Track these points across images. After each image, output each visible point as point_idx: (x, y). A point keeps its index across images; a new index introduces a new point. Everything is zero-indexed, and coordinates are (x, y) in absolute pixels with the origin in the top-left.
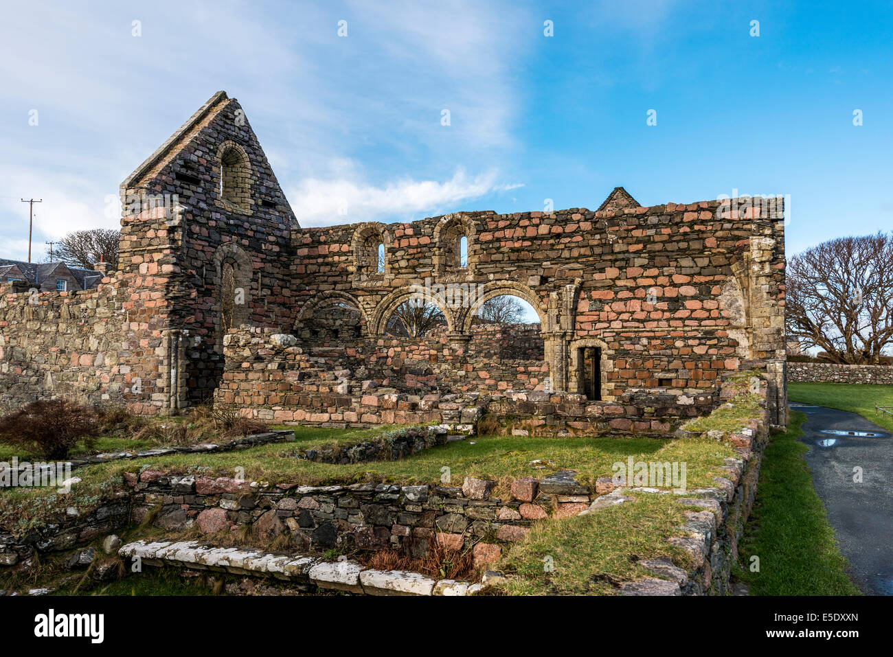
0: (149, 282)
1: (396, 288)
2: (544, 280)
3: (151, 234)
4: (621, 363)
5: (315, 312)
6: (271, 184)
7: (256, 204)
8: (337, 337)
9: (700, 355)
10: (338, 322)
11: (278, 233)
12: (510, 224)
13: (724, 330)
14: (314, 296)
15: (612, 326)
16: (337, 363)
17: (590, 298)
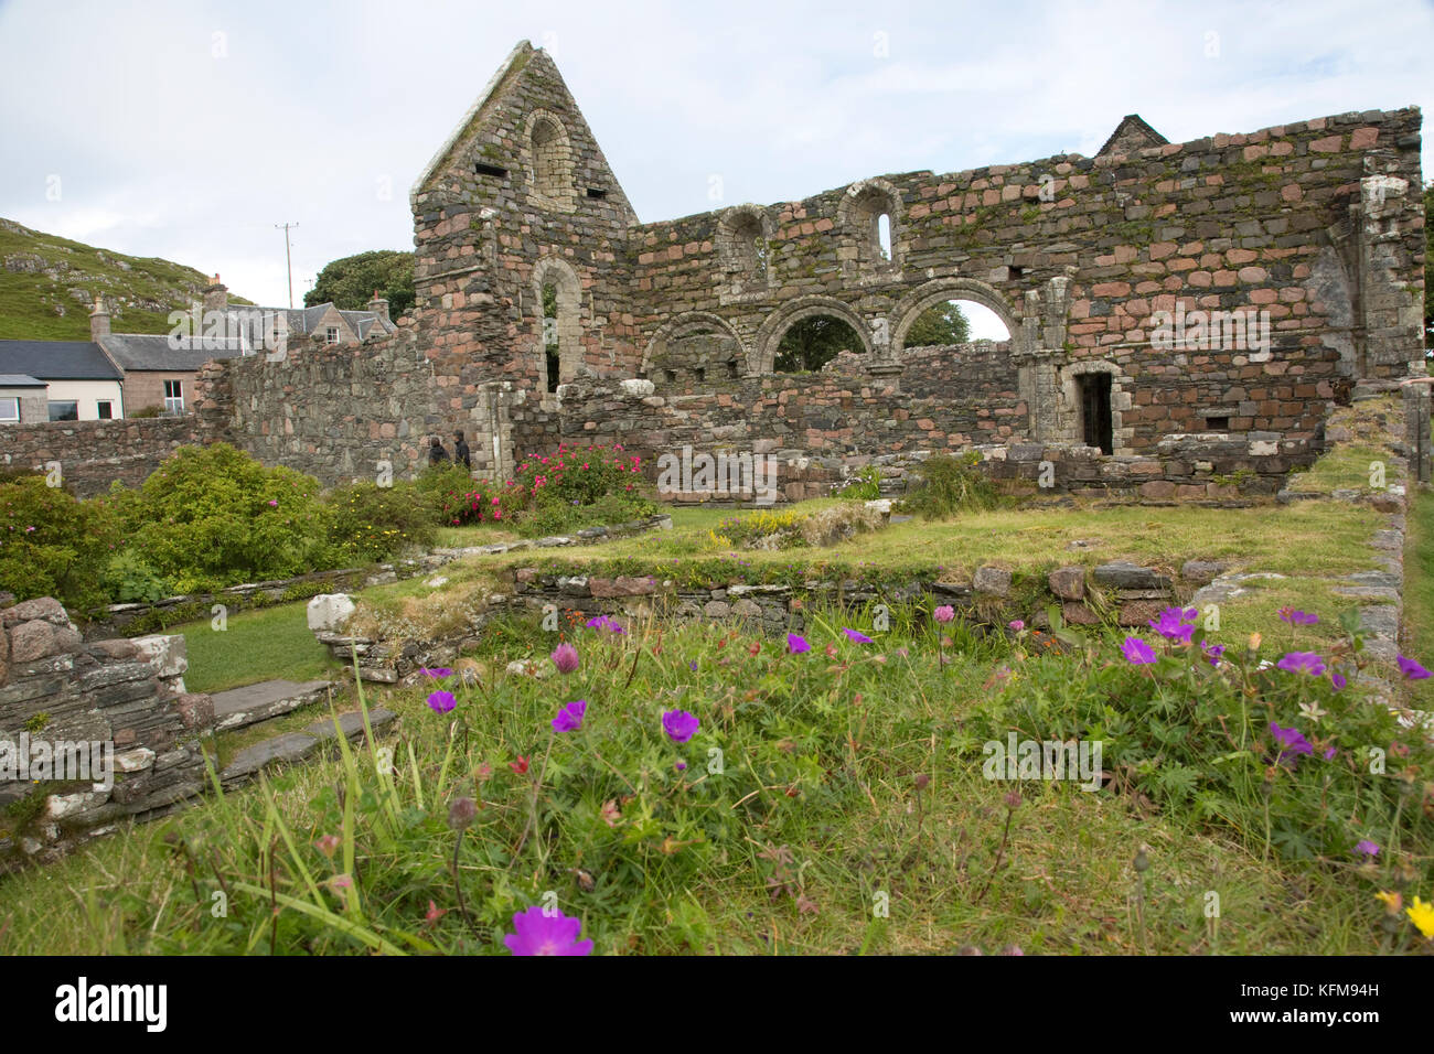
0: (456, 318)
1: (783, 300)
2: (1015, 272)
3: (452, 253)
4: (1145, 395)
5: (669, 344)
6: (596, 165)
7: (581, 197)
8: (702, 380)
9: (1276, 377)
10: (703, 358)
11: (611, 234)
12: (957, 188)
13: (1316, 334)
14: (665, 322)
15: (1128, 338)
16: (704, 417)
17: (1090, 297)
